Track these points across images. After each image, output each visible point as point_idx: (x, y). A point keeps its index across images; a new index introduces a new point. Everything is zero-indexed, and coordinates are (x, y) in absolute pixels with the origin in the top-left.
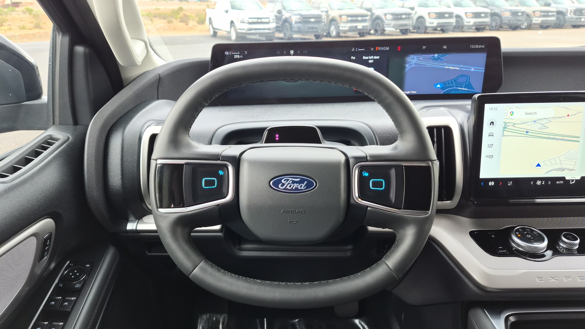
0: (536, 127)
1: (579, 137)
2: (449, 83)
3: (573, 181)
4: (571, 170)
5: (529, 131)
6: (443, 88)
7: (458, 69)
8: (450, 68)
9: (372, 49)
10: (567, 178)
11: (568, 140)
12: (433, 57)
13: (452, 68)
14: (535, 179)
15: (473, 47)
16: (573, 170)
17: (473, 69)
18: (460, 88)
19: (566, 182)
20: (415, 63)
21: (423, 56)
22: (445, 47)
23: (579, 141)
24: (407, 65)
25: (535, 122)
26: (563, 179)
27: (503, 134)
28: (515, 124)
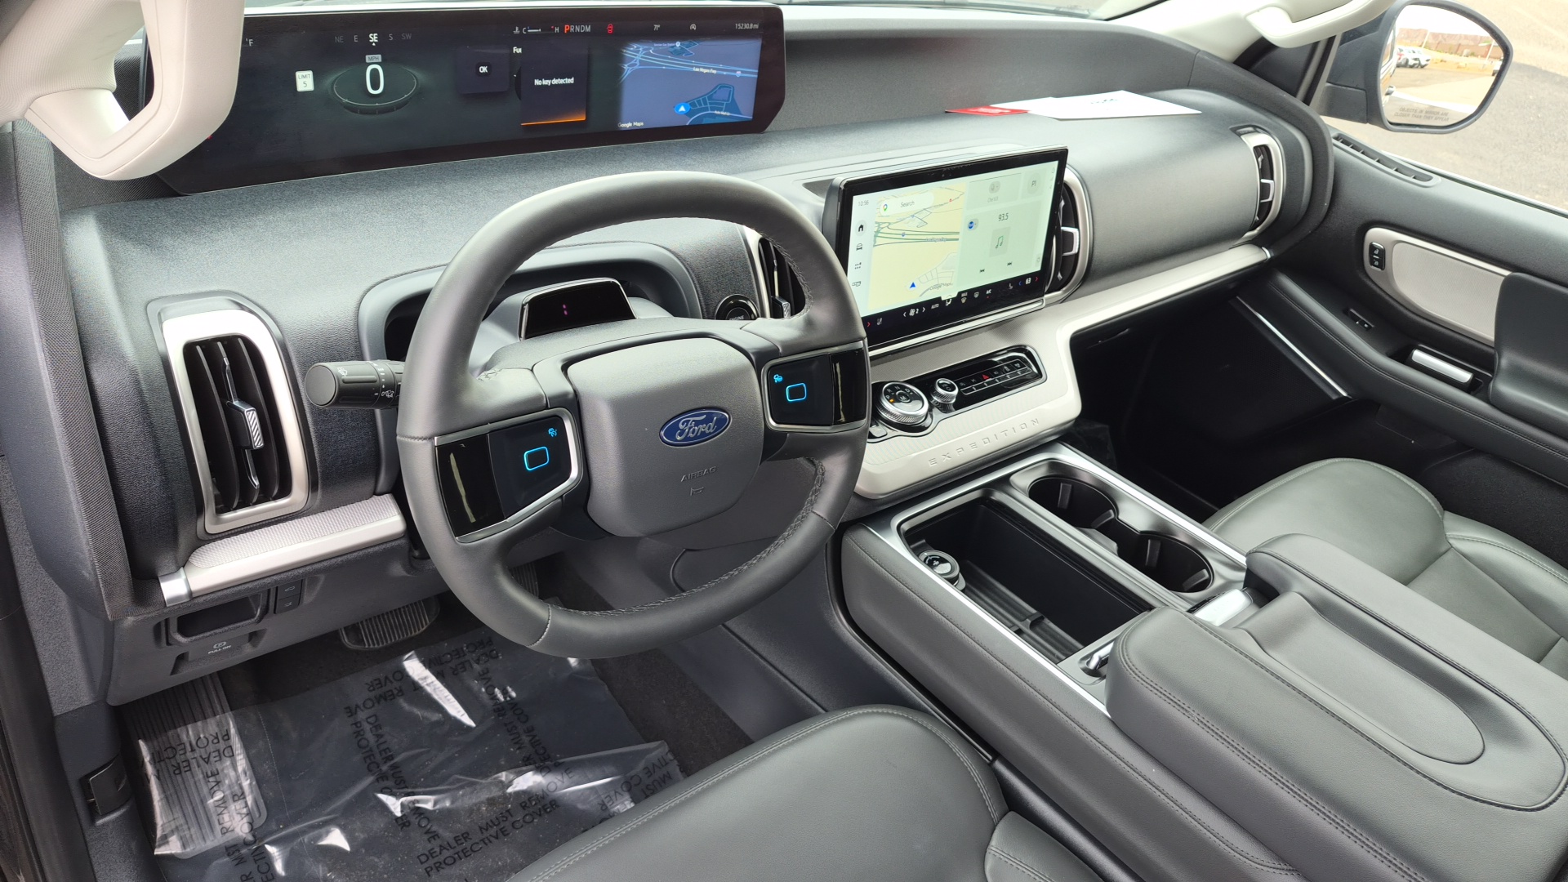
0: (912, 225)
1: (958, 233)
2: (699, 102)
3: (949, 300)
4: (947, 285)
5: (907, 233)
6: (689, 114)
7: (714, 72)
8: (702, 70)
9: (557, 30)
10: (943, 299)
11: (948, 240)
12: (672, 47)
13: (705, 71)
14: (907, 308)
15: (739, 26)
16: (950, 284)
17: (738, 74)
18: (718, 113)
19: (942, 304)
20: (640, 61)
21: (655, 45)
22: (693, 27)
23: (957, 239)
24: (626, 67)
25: (913, 216)
26: (938, 300)
27: (875, 242)
28: (890, 224)
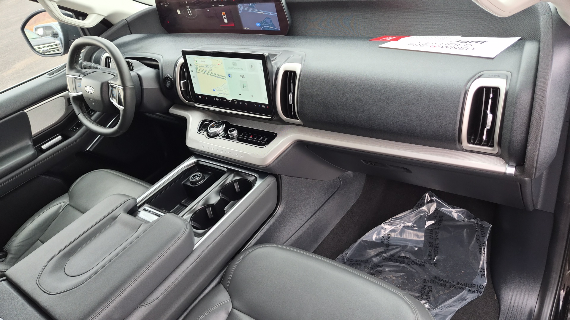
1: (226, 77)
2: (262, 23)
3: (230, 100)
5: (205, 71)
6: (261, 26)
7: (264, 13)
8: (260, 12)
11: (222, 78)
12: (249, 5)
14: (215, 97)
16: (228, 95)
17: (271, 14)
18: (269, 27)
19: (228, 101)
20: (242, 9)
21: (245, 4)
24: (239, 11)
26: (225, 99)
27: (197, 71)
28: (199, 66)
